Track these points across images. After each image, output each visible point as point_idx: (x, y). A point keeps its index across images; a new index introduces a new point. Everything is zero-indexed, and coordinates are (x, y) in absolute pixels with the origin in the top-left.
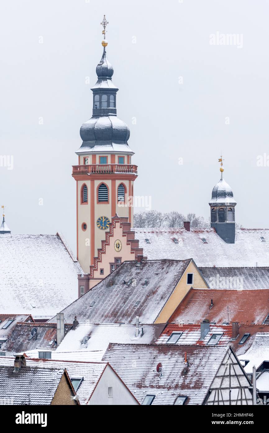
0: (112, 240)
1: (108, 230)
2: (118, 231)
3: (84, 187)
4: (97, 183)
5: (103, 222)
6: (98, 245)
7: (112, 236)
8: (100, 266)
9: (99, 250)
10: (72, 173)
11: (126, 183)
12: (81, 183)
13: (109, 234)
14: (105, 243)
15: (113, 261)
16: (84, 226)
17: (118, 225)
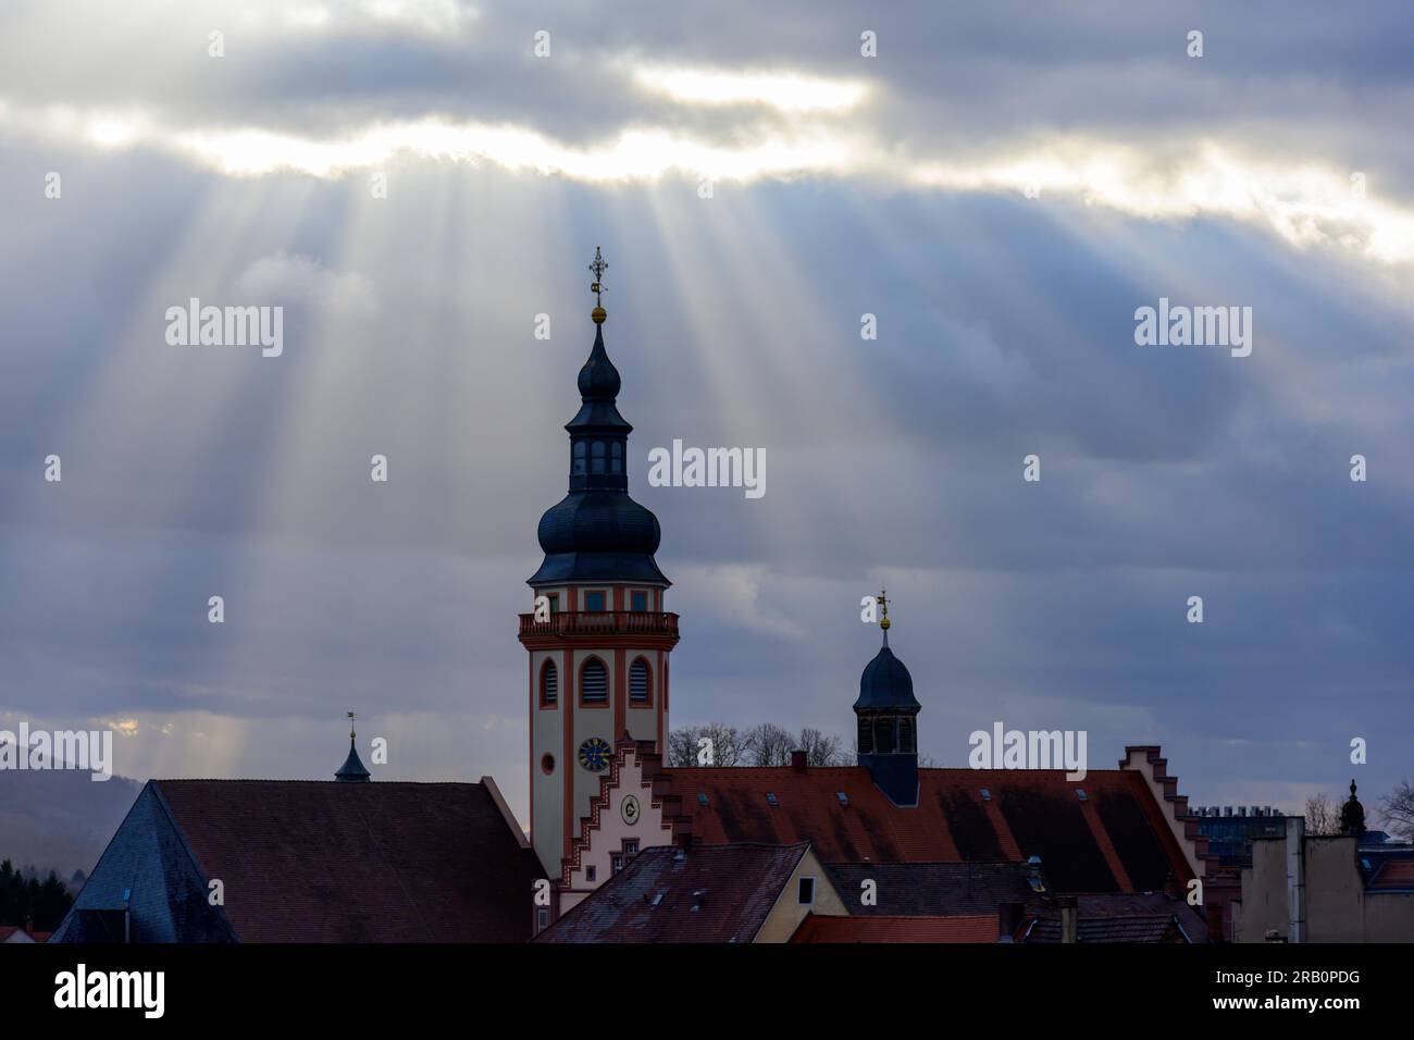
0: (617, 797)
1: (606, 772)
2: (631, 773)
3: (549, 666)
4: (580, 656)
5: (594, 754)
6: (582, 809)
7: (617, 786)
8: (586, 859)
9: (584, 820)
10: (518, 633)
11: (651, 656)
12: (541, 657)
13: (610, 782)
14: (601, 802)
15: (618, 847)
16: (548, 763)
17: (630, 759)
